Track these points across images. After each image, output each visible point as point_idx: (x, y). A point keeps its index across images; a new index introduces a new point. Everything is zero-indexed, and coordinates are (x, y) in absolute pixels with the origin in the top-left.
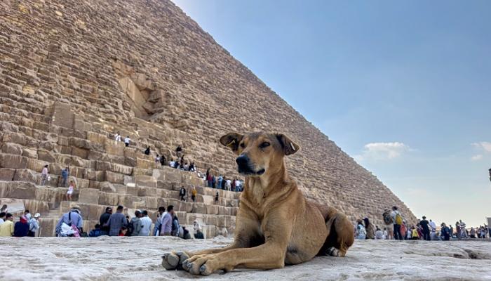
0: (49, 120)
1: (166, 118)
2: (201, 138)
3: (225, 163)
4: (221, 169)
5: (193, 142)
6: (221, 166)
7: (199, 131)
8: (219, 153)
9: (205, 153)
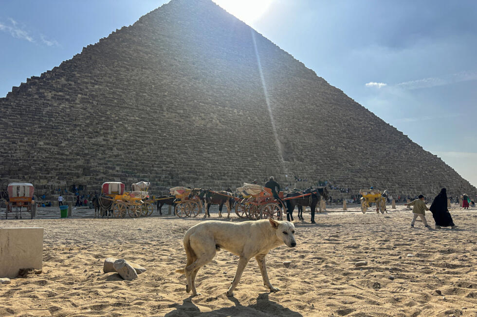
0: (265, 172)
1: (294, 156)
2: (309, 164)
3: (320, 173)
4: (318, 177)
5: (306, 167)
6: (318, 176)
7: (308, 160)
8: (317, 169)
9: (311, 171)
